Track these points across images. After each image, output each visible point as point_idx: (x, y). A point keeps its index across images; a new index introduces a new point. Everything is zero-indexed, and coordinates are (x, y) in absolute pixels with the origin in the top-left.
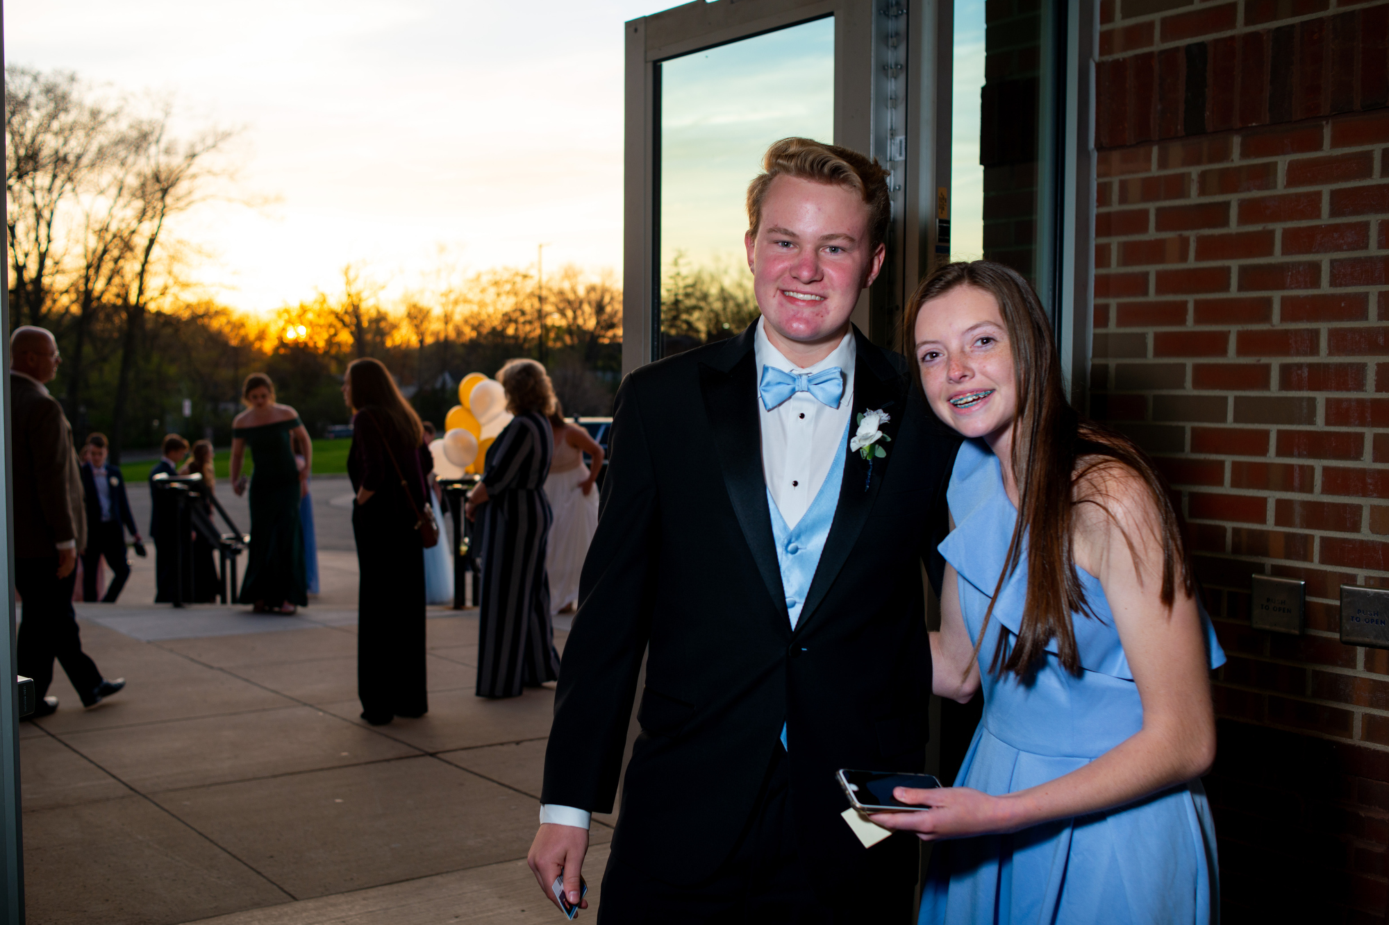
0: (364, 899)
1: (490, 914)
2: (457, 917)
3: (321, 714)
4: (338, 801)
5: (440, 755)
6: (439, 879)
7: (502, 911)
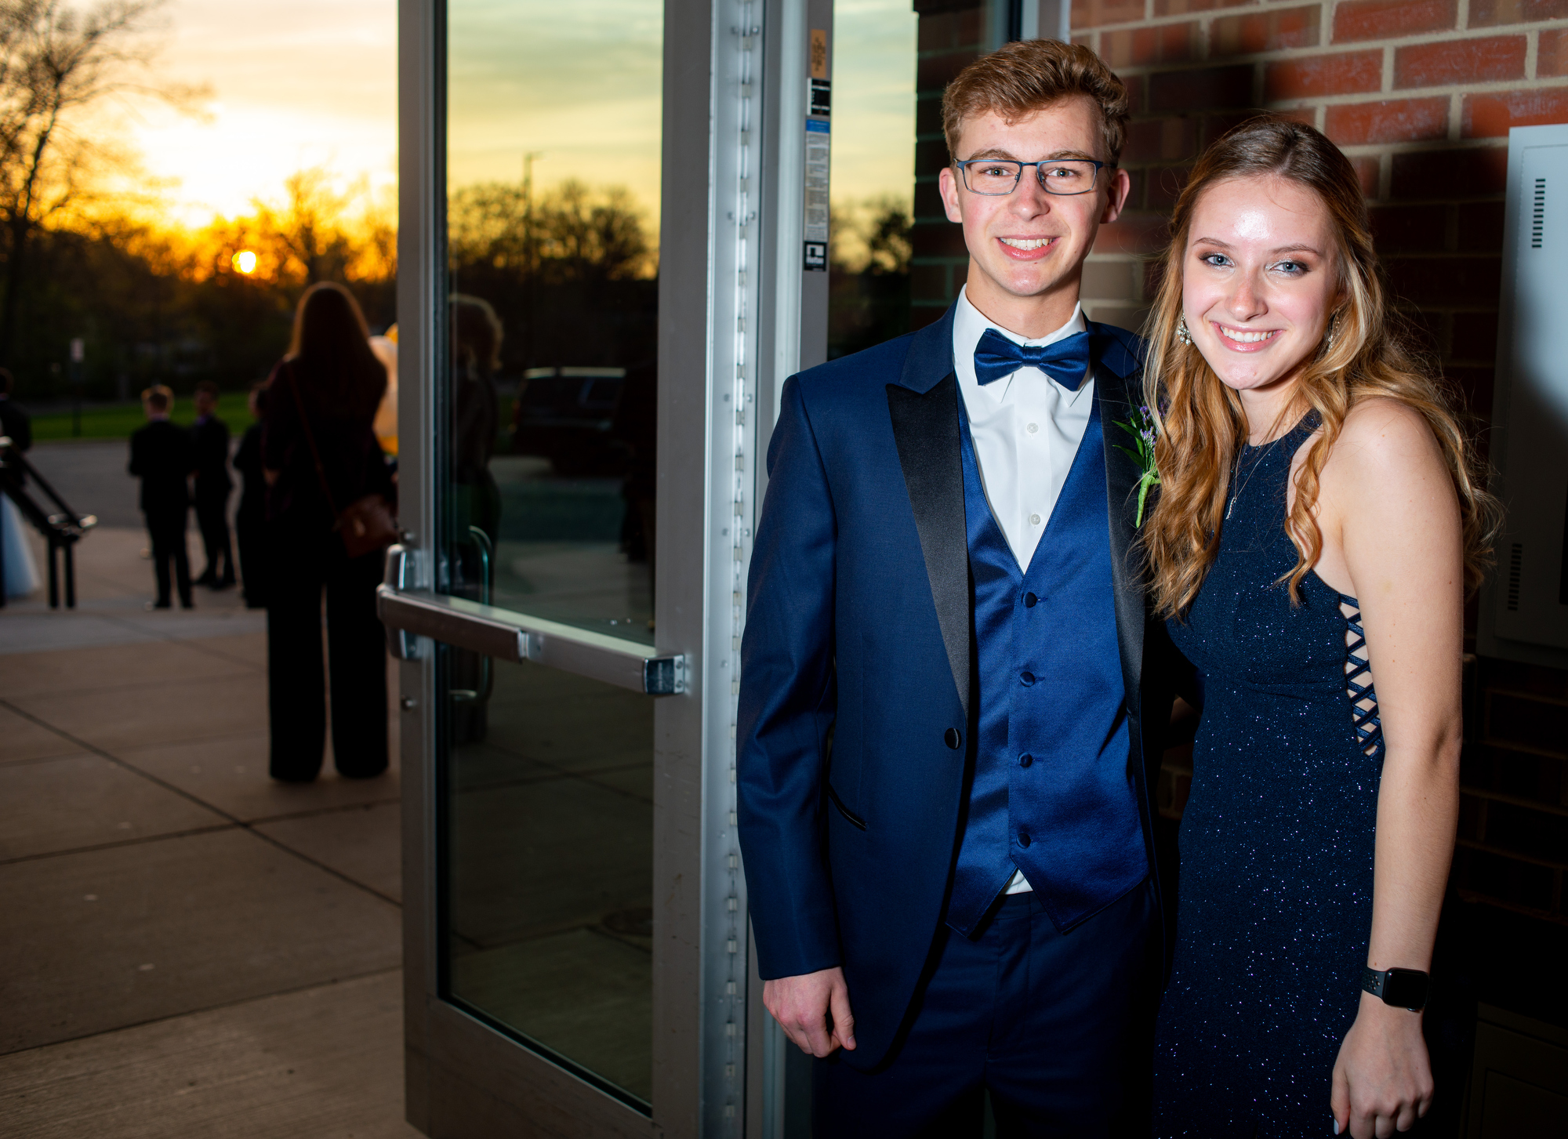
0: (68, 1057)
1: (242, 1077)
2: (192, 1084)
3: (113, 765)
4: (91, 897)
5: (257, 827)
6: (188, 1022)
7: (261, 1073)
